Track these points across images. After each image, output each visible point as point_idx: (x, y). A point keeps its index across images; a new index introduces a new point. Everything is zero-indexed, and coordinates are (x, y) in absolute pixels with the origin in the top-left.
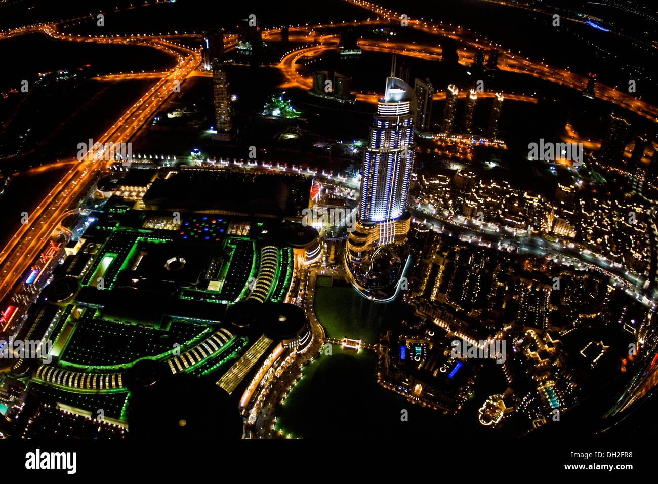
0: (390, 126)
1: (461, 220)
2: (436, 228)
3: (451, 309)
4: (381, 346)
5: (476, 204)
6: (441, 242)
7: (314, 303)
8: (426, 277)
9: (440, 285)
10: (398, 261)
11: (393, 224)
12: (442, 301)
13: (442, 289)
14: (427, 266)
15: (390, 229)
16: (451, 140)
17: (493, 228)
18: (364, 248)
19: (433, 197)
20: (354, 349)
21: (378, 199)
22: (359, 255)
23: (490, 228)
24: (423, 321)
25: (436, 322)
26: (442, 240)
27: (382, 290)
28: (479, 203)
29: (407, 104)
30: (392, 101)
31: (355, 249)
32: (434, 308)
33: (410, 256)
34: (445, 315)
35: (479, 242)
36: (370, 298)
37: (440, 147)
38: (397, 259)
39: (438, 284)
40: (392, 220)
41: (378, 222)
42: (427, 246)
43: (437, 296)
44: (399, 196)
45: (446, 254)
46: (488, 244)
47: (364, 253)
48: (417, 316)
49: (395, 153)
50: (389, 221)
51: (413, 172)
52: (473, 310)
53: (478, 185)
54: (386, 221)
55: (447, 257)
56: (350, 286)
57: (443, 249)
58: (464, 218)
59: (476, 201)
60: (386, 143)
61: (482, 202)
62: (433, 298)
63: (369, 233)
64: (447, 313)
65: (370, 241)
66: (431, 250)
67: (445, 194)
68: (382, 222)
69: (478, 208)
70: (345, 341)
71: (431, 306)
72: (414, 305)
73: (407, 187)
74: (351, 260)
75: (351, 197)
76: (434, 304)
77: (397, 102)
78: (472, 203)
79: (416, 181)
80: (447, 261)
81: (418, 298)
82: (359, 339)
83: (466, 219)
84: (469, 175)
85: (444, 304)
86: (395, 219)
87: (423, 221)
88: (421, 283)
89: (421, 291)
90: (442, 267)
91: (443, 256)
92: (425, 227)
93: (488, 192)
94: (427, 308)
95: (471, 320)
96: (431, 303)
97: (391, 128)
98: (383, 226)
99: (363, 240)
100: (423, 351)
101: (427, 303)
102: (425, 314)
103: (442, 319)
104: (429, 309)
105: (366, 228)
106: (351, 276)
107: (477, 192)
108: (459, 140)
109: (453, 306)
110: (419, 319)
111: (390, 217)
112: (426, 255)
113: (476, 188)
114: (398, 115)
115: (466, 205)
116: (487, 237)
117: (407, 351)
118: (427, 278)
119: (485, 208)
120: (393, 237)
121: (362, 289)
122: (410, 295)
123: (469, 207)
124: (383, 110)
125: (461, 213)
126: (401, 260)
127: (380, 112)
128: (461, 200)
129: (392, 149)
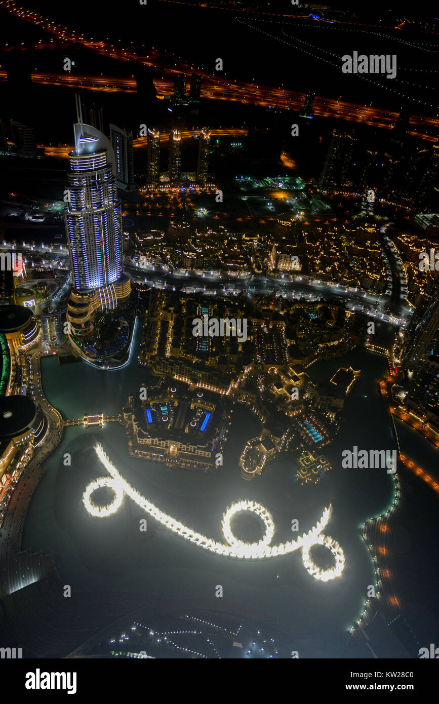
0: (88, 184)
1: (183, 273)
2: (158, 285)
3: (188, 363)
4: (125, 414)
5: (195, 254)
6: (165, 298)
7: (42, 387)
8: (157, 335)
9: (172, 340)
10: (125, 325)
11: (112, 288)
12: (178, 355)
13: (175, 344)
14: (156, 324)
15: (110, 294)
16: (159, 191)
17: (214, 275)
18: (88, 317)
19: (150, 254)
20: (97, 425)
21: (91, 265)
22: (83, 326)
23: (212, 276)
24: (162, 380)
25: (176, 377)
26: (166, 296)
27: (114, 357)
28: (197, 252)
29: (103, 155)
30: (85, 153)
31: (76, 320)
32: (171, 364)
33: (136, 317)
34: (183, 369)
35: (204, 292)
36: (103, 368)
37: (149, 201)
38: (124, 323)
39: (170, 340)
40: (111, 284)
41: (97, 289)
42: (152, 304)
43: (171, 352)
44: (113, 258)
45: (172, 309)
46: (214, 292)
47: (87, 324)
48: (155, 375)
49: (100, 214)
50: (108, 286)
51: (124, 231)
52: (209, 358)
53: (195, 234)
54: (105, 287)
55: (175, 312)
56: (80, 360)
57: (168, 305)
58: (185, 270)
59: (194, 251)
60: (87, 203)
61: (201, 251)
62: (168, 354)
63: (89, 303)
64: (185, 367)
65: (91, 309)
66: (157, 307)
67: (161, 250)
68: (101, 288)
69: (197, 258)
70: (86, 420)
71: (168, 363)
72: (151, 365)
73: (120, 249)
74: (75, 334)
75: (62, 267)
76: (170, 360)
77: (91, 153)
78: (191, 254)
79: (130, 240)
80: (174, 316)
81: (153, 358)
82: (100, 414)
83: (187, 271)
84: (183, 225)
85: (181, 359)
86: (113, 283)
87: (144, 280)
88: (153, 343)
89: (155, 349)
90: (171, 323)
91: (170, 311)
92: (146, 286)
93: (204, 240)
94: (163, 366)
95: (210, 369)
96: (167, 359)
97: (90, 185)
98: (102, 292)
99: (84, 310)
100: (169, 410)
101: (163, 361)
102: (163, 372)
103: (181, 374)
104: (166, 368)
105: (84, 297)
106: (78, 349)
107: (194, 242)
108: (167, 190)
109: (189, 359)
110: (158, 379)
111: (108, 282)
112: (153, 314)
113: (192, 238)
114: (96, 170)
115: (185, 256)
116: (211, 285)
117: (153, 414)
118: (159, 336)
119: (204, 257)
120: (115, 301)
121: (93, 360)
122: (145, 356)
123: (188, 258)
124: (76, 165)
125: (181, 265)
126: (129, 323)
127: (74, 168)
128: (179, 253)
129: (95, 209)
